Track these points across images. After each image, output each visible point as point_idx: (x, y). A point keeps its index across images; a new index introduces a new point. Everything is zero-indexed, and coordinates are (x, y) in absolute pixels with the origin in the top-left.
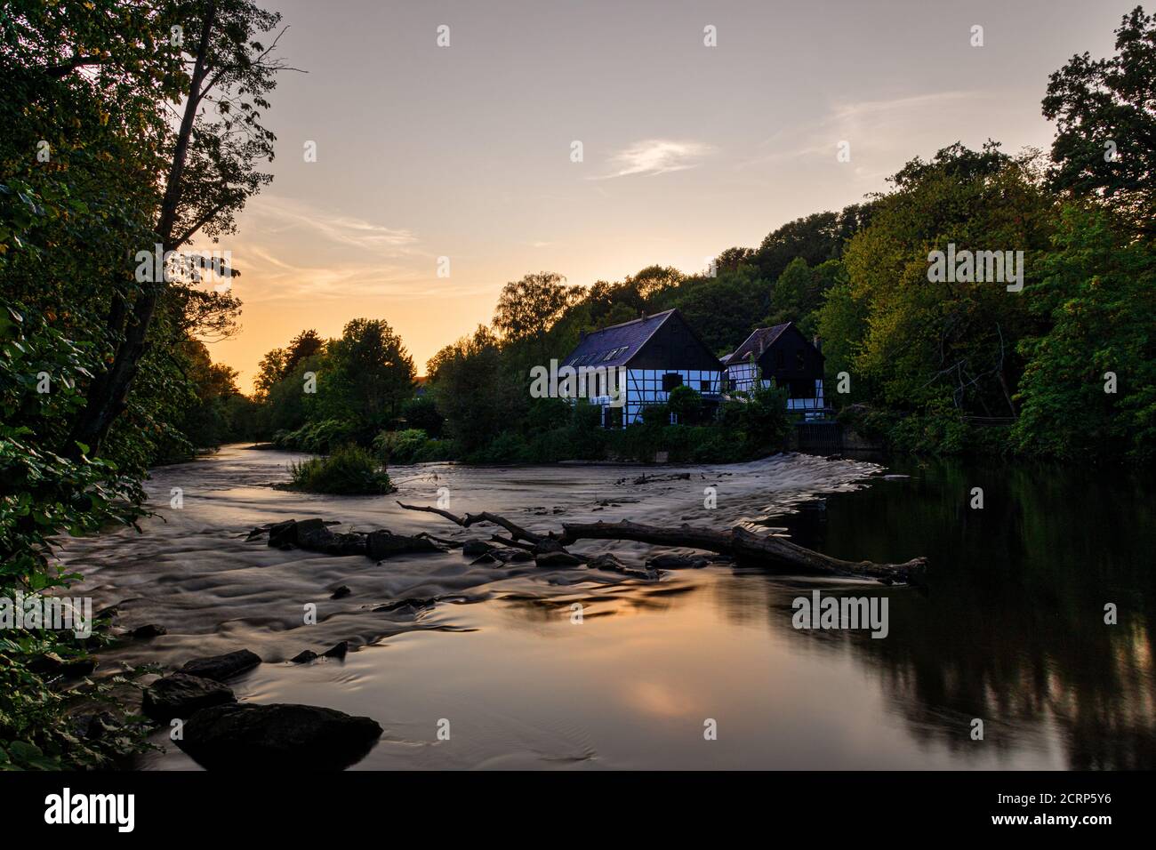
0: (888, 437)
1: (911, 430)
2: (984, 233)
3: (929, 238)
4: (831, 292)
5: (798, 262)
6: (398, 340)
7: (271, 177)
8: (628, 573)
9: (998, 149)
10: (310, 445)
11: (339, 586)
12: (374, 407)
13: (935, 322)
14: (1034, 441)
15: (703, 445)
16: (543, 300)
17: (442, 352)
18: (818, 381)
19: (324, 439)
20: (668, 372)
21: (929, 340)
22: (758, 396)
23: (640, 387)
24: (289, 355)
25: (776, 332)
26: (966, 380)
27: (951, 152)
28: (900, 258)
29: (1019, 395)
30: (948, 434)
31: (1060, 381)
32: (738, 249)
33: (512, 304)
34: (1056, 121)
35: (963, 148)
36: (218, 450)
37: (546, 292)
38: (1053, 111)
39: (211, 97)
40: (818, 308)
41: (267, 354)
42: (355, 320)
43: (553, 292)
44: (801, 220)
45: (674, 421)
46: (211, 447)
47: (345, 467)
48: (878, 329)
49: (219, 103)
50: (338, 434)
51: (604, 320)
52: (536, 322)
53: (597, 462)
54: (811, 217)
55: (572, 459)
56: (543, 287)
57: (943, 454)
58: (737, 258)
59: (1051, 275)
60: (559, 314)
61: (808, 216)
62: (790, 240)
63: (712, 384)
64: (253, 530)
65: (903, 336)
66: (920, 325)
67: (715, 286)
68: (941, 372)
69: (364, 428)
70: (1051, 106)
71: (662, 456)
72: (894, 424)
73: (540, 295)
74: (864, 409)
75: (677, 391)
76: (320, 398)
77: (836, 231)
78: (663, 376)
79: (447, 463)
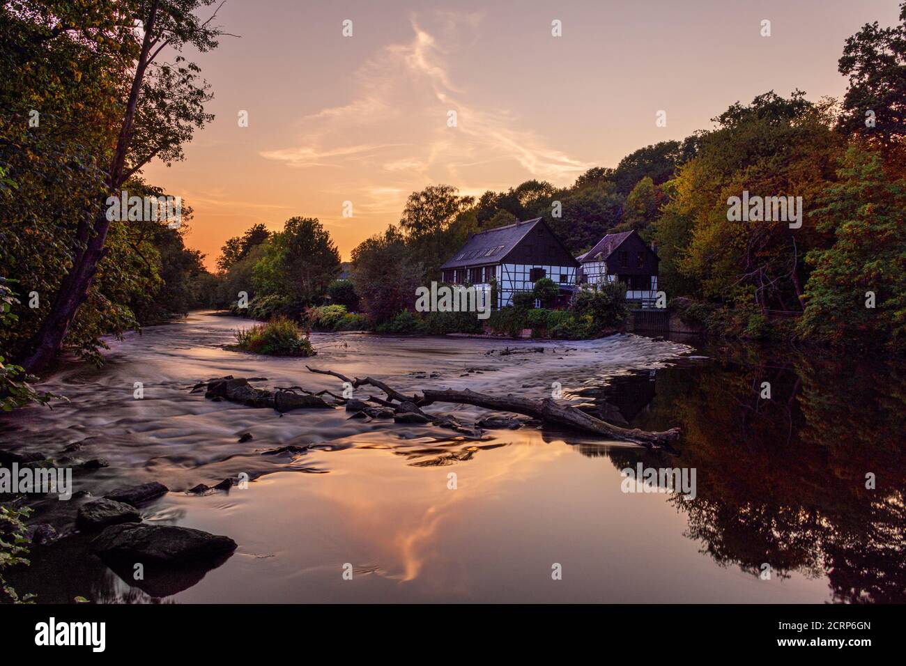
0: (704, 323)
1: (722, 319)
2: (787, 165)
3: (743, 169)
4: (667, 207)
5: (646, 182)
6: (326, 234)
7: (213, 117)
8: (460, 431)
9: (803, 97)
10: (258, 313)
11: (246, 433)
12: (307, 287)
13: (743, 235)
14: (815, 331)
15: (559, 325)
16: (440, 207)
17: (363, 244)
18: (653, 278)
19: (268, 310)
20: (535, 267)
21: (739, 249)
22: (603, 288)
23: (512, 278)
24: (244, 243)
25: (621, 238)
26: (765, 281)
27: (765, 99)
28: (718, 184)
29: (804, 296)
30: (750, 324)
31: (838, 285)
32: (600, 168)
33: (416, 210)
34: (849, 77)
35: (775, 96)
36: (186, 315)
37: (443, 200)
38: (847, 69)
39: (156, 63)
40: (655, 220)
41: (228, 241)
42: (293, 218)
43: (448, 201)
44: (650, 147)
45: (538, 305)
46: (182, 313)
47: (277, 334)
48: (699, 239)
49: (162, 67)
50: (279, 306)
51: (489, 223)
52: (435, 224)
53: (476, 335)
54: (658, 144)
55: (457, 332)
56: (440, 196)
57: (745, 339)
58: (598, 176)
59: (836, 201)
60: (453, 218)
61: (656, 144)
62: (641, 163)
63: (569, 277)
64: (199, 383)
65: (718, 245)
66: (731, 237)
67: (579, 198)
68: (747, 274)
69: (298, 302)
70: (845, 65)
71: (527, 333)
72: (709, 314)
73: (438, 203)
74: (687, 301)
75: (540, 283)
76: (266, 278)
77: (679, 156)
78: (531, 270)
79: (361, 332)
